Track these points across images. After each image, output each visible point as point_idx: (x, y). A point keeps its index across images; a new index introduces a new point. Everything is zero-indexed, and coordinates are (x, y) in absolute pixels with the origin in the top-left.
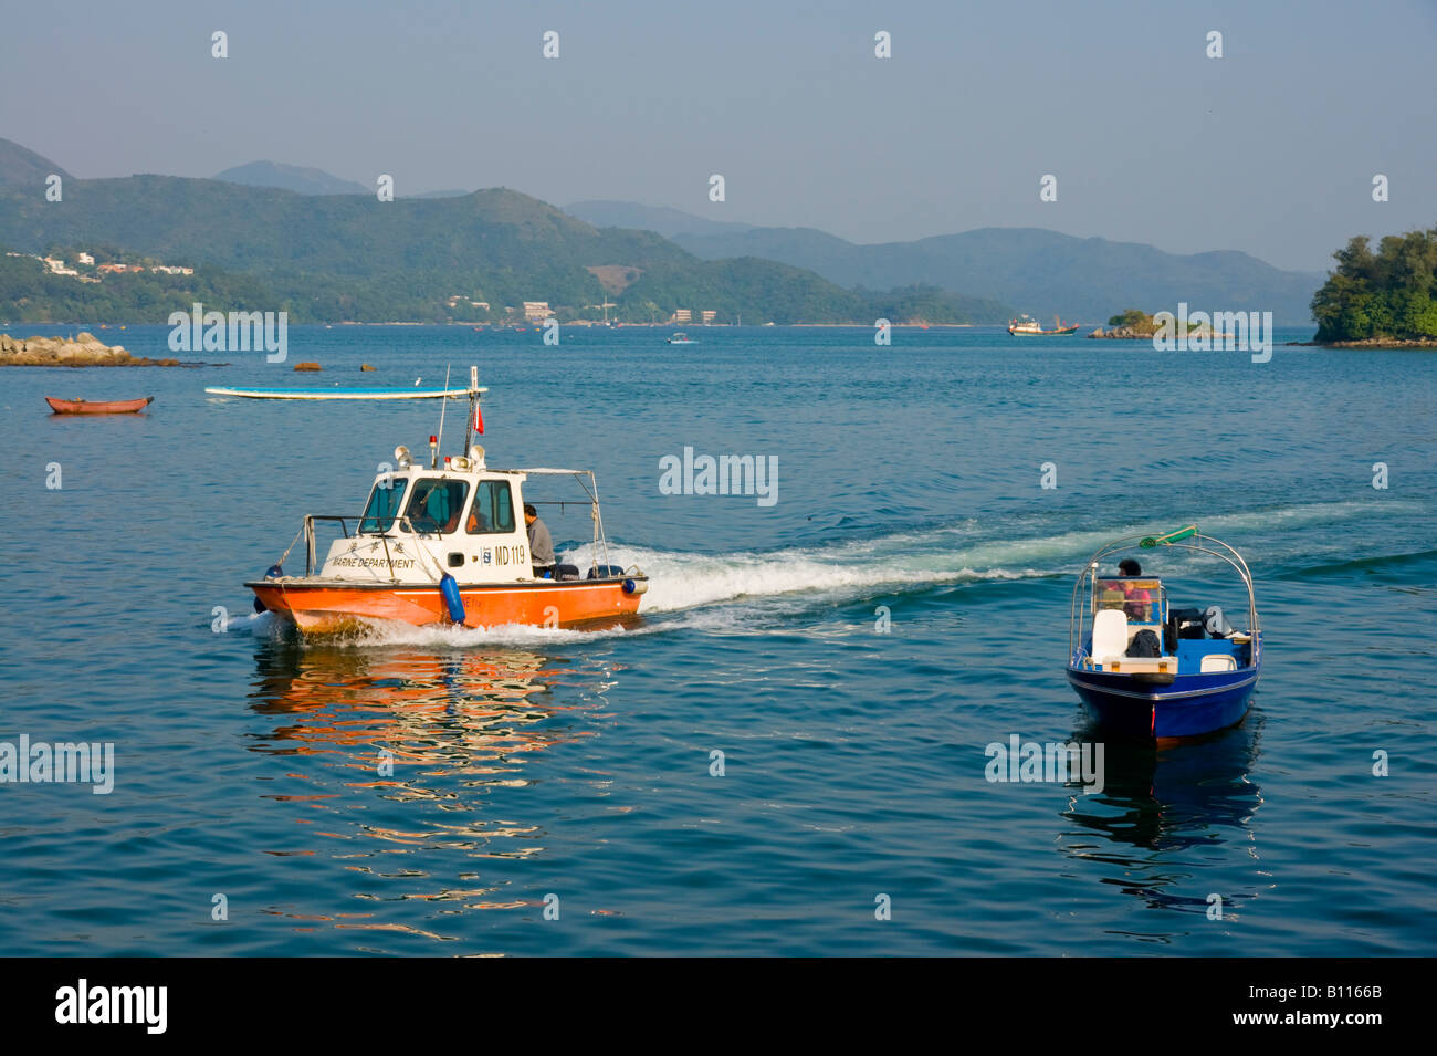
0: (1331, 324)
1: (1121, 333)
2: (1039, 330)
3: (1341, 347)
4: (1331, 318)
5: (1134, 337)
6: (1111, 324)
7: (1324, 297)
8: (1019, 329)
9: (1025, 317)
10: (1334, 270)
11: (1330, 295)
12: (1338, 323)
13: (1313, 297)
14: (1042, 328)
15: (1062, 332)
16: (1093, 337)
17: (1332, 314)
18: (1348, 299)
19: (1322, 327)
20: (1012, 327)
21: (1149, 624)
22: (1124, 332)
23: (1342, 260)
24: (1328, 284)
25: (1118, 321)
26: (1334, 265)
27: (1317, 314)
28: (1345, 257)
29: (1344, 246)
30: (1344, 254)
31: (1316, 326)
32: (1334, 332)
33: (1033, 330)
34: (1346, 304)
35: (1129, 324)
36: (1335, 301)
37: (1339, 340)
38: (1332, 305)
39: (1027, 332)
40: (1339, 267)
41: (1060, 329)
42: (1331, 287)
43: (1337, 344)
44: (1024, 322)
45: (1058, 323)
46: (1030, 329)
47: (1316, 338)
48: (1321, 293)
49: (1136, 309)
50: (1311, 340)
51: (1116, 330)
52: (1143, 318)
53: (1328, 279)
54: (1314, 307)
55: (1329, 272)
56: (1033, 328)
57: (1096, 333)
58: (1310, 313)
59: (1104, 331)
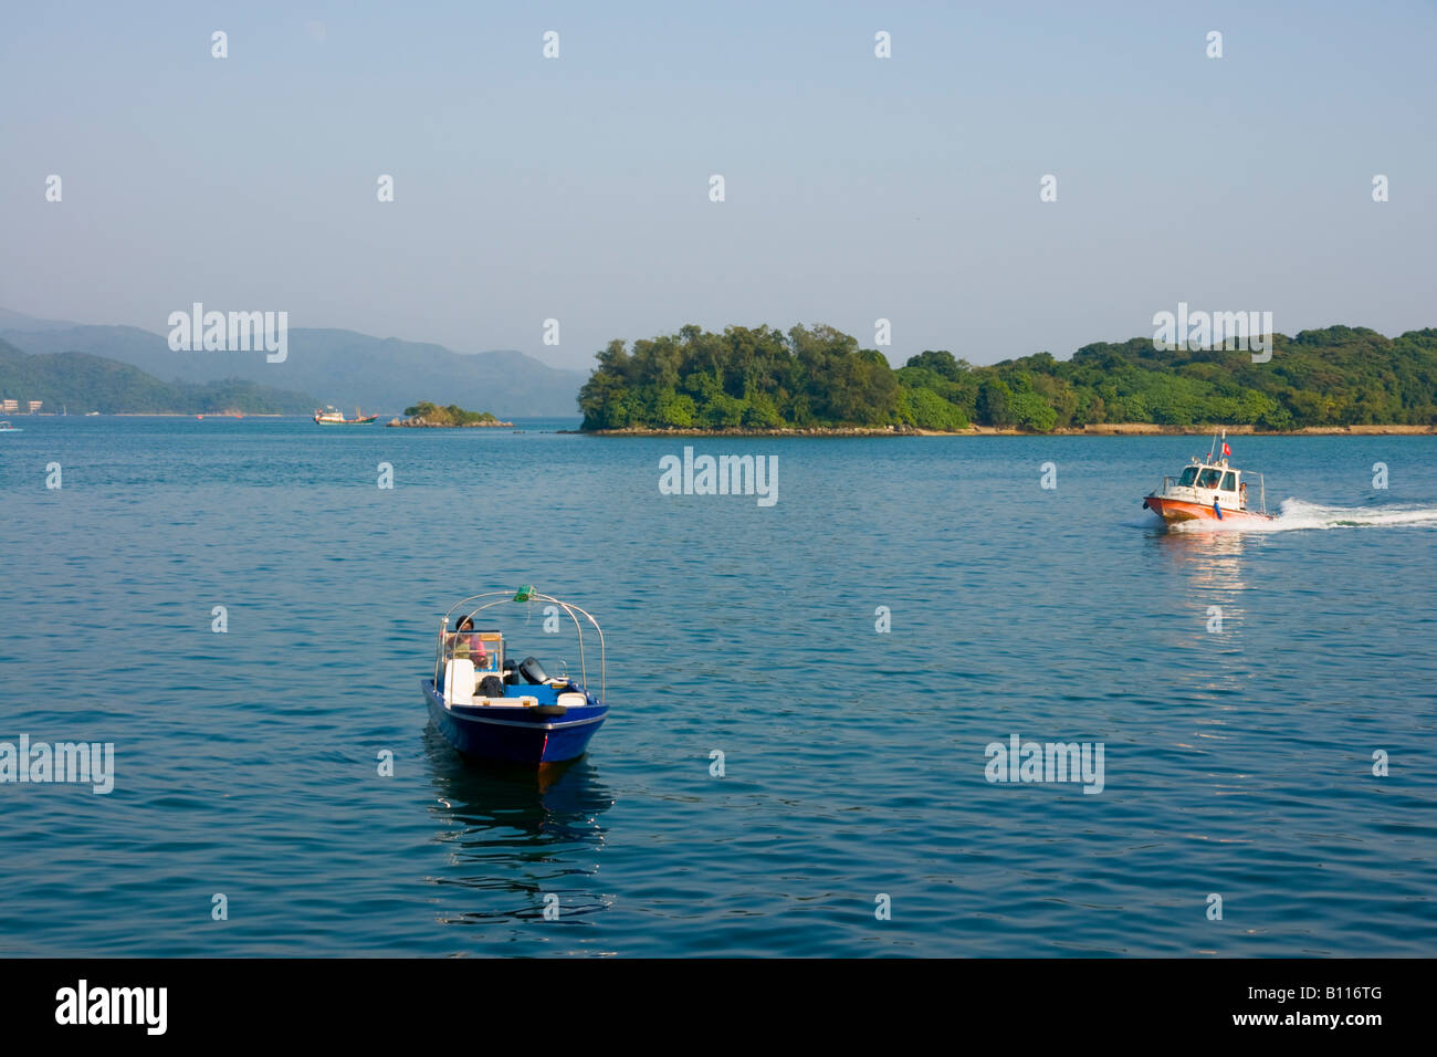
0: (595, 414)
1: (415, 423)
2: (342, 419)
3: (603, 435)
4: (595, 409)
5: (427, 426)
6: (406, 414)
7: (588, 391)
8: (324, 418)
9: (330, 407)
10: (596, 369)
11: (593, 390)
12: (601, 413)
13: (579, 391)
14: (344, 417)
15: (363, 421)
16: (390, 425)
17: (594, 406)
18: (608, 393)
19: (587, 418)
20: (317, 417)
21: (492, 671)
22: (418, 421)
23: (603, 360)
24: (591, 380)
25: (412, 412)
26: (596, 364)
27: (583, 406)
28: (603, 357)
29: (604, 348)
30: (604, 354)
31: (582, 416)
32: (597, 421)
33: (337, 419)
34: (606, 397)
35: (424, 415)
36: (598, 395)
37: (601, 429)
38: (595, 398)
39: (331, 421)
40: (600, 367)
41: (361, 418)
42: (594, 382)
43: (599, 432)
44: (329, 412)
45: (359, 415)
46: (333, 419)
47: (583, 426)
48: (586, 389)
49: (428, 401)
50: (578, 428)
51: (410, 420)
52: (434, 409)
53: (591, 376)
54: (580, 400)
55: (592, 370)
56: (337, 417)
57: (394, 422)
58: (577, 406)
59: (400, 420)
